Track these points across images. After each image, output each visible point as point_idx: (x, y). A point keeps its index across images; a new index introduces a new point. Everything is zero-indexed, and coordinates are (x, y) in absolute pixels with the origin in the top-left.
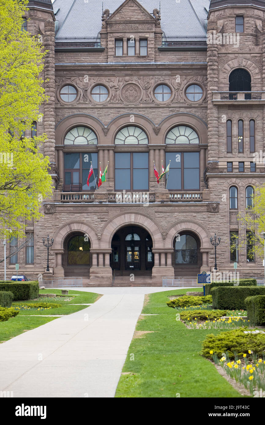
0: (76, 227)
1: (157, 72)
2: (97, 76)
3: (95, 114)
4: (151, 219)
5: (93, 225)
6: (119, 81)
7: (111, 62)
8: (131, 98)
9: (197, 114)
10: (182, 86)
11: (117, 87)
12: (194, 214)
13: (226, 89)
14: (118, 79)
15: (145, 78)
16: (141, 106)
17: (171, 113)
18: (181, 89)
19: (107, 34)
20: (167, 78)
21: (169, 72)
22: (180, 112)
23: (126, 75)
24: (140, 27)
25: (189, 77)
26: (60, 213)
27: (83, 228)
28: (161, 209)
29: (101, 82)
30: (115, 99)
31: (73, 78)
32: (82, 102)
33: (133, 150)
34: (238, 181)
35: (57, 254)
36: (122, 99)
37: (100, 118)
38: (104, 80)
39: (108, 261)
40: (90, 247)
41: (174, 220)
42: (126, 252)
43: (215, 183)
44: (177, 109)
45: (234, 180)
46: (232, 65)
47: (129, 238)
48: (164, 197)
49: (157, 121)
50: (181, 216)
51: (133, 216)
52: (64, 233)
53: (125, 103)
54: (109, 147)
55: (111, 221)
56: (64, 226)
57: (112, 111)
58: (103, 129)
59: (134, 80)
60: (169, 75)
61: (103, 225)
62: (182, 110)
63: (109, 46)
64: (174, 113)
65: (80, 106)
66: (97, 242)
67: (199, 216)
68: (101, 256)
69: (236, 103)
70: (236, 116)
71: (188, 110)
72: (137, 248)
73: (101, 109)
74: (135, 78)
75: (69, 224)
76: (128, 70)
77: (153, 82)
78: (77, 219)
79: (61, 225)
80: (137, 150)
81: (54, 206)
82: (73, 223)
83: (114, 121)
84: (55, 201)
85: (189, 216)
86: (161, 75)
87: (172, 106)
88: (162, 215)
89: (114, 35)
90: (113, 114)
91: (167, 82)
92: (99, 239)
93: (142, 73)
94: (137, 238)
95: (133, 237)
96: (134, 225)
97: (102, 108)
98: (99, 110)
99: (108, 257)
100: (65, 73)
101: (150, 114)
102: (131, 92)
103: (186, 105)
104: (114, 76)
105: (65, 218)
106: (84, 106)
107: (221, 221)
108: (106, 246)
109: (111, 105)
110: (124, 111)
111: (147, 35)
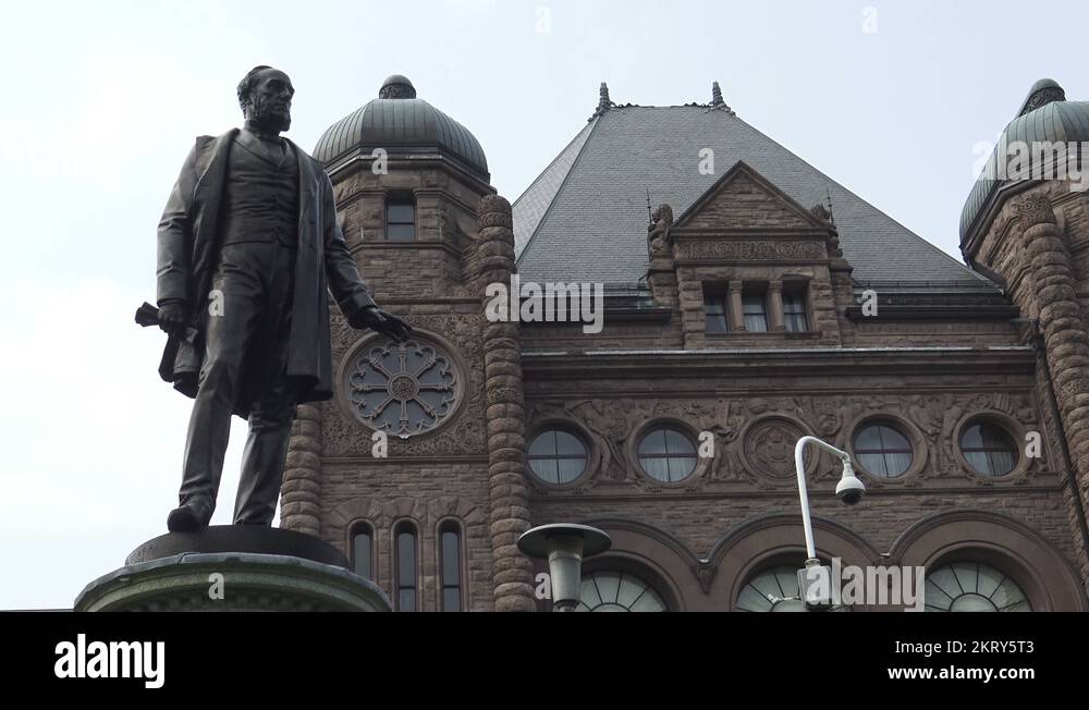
1: (856, 383)
2: (650, 395)
3: (662, 516)
6: (730, 413)
7: (698, 346)
8: (780, 467)
9: (1017, 513)
10: (947, 426)
11: (728, 429)
14: (725, 404)
15: (817, 400)
16: (820, 488)
17: (928, 513)
18: (946, 433)
19: (674, 271)
20: (891, 400)
21: (898, 383)
22: (957, 509)
23: (753, 393)
24: (781, 248)
25: (964, 399)
29: (669, 416)
30: (724, 470)
31: (570, 405)
32: (609, 479)
36: (748, 468)
37: (680, 533)
38: (678, 410)
44: (945, 499)
49: (883, 541)
53: (761, 481)
57: (720, 507)
58: (693, 570)
59: (784, 407)
60: (899, 392)
62: (962, 501)
63: (685, 305)
64: (937, 512)
65: (606, 492)
71: (984, 500)
73: (683, 503)
74: (785, 401)
76: (758, 373)
77: (846, 413)
83: (732, 541)
86: (873, 393)
87: (927, 486)
89: (699, 271)
90: (726, 517)
91: (894, 411)
93: (803, 383)
97: (683, 498)
98: (672, 503)
100: (542, 385)
102: (776, 446)
103: (973, 484)
104: (711, 395)
106: (618, 491)
109: (714, 489)
110: (763, 508)
111: (807, 272)
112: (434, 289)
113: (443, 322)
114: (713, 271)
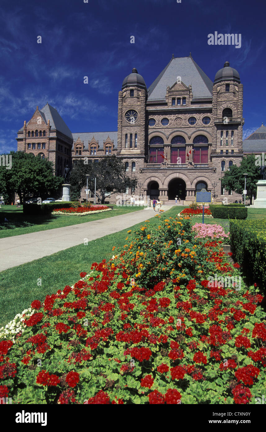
0: (153, 179)
1: (190, 112)
2: (164, 115)
3: (163, 131)
4: (186, 175)
5: (160, 178)
6: (173, 117)
7: (170, 108)
8: (178, 124)
10: (201, 118)
11: (172, 119)
12: (205, 173)
13: (221, 117)
15: (185, 115)
16: (183, 127)
17: (196, 130)
19: (168, 97)
20: (194, 114)
21: (195, 112)
23: (176, 114)
24: (183, 92)
25: (204, 114)
26: (146, 172)
27: (156, 179)
28: (190, 171)
30: (171, 124)
31: (154, 116)
33: (179, 146)
34: (225, 158)
35: (145, 190)
36: (174, 124)
37: (165, 133)
38: (167, 117)
39: (166, 194)
40: (158, 187)
41: (196, 176)
43: (215, 159)
45: (223, 158)
46: (224, 107)
49: (189, 134)
50: (199, 174)
51: (178, 174)
52: (148, 181)
53: (176, 126)
54: (168, 145)
55: (168, 176)
56: (148, 178)
57: (170, 129)
58: (166, 137)
59: (180, 116)
61: (164, 178)
62: (201, 128)
63: (169, 102)
66: (162, 185)
67: (207, 174)
68: (163, 192)
70: (225, 129)
71: (203, 128)
75: (150, 178)
77: (188, 116)
78: (154, 175)
79: (146, 178)
80: (181, 146)
81: (144, 170)
82: (152, 177)
83: (171, 133)
84: (144, 167)
85: (203, 174)
87: (196, 126)
88: (190, 173)
90: (170, 131)
91: (194, 116)
92: (163, 184)
93: (183, 112)
96: (178, 178)
97: (166, 128)
98: (164, 129)
99: (166, 192)
100: (150, 114)
102: (178, 121)
103: (202, 126)
104: (171, 114)
105: (149, 175)
106: (158, 127)
107: (217, 176)
108: (166, 187)
109: (170, 127)
110: (176, 129)
111: (186, 96)
112: (135, 103)
113: (136, 108)
114: (174, 96)
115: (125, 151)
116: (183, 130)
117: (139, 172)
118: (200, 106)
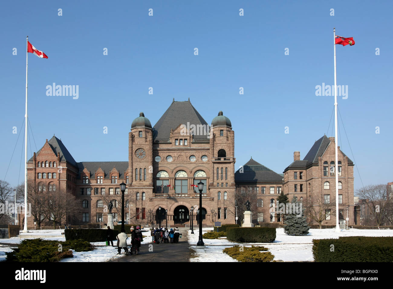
0: (161, 206)
1: (191, 151)
2: (168, 152)
3: (168, 166)
4: (188, 203)
5: (167, 206)
6: (176, 154)
7: (174, 147)
8: (181, 160)
9: (206, 166)
11: (176, 156)
13: (217, 157)
15: (186, 153)
16: (185, 163)
17: (196, 166)
18: (200, 157)
19: (172, 137)
23: (179, 152)
25: (202, 153)
26: (155, 201)
28: (192, 200)
29: (170, 155)
30: (175, 161)
31: (160, 153)
33: (182, 179)
34: (221, 189)
35: (153, 216)
37: (170, 168)
38: (171, 154)
39: (172, 218)
40: (166, 213)
41: (197, 204)
42: (179, 215)
43: (213, 190)
44: (198, 164)
45: (219, 189)
46: (219, 148)
47: (180, 210)
48: (194, 195)
49: (191, 169)
51: (182, 202)
52: (156, 208)
53: (179, 162)
54: (173, 178)
55: (174, 204)
56: (156, 206)
58: (171, 171)
60: (195, 152)
61: (171, 205)
62: (200, 165)
63: (173, 142)
65: (162, 163)
67: (207, 202)
68: (170, 216)
69: (220, 162)
70: (220, 166)
71: (202, 165)
72: (183, 214)
74: (183, 153)
75: (158, 205)
76: (180, 150)
77: (189, 155)
80: (183, 179)
81: (153, 199)
82: (160, 204)
83: (175, 168)
84: (153, 197)
85: (203, 202)
87: (196, 163)
88: (193, 202)
90: (174, 166)
91: (194, 154)
92: (169, 210)
93: (185, 151)
94: (183, 210)
95: (182, 210)
96: (182, 205)
97: (171, 164)
98: (169, 164)
99: (172, 217)
100: (157, 151)
101: (188, 166)
102: (181, 158)
103: (202, 163)
104: (175, 152)
105: (158, 203)
106: (164, 163)
107: (215, 204)
108: (172, 213)
109: (174, 163)
110: (179, 165)
111: (187, 138)
112: (144, 143)
113: (145, 147)
114: (176, 137)
115: (136, 183)
116: (185, 166)
117: (148, 201)
118: (199, 147)
